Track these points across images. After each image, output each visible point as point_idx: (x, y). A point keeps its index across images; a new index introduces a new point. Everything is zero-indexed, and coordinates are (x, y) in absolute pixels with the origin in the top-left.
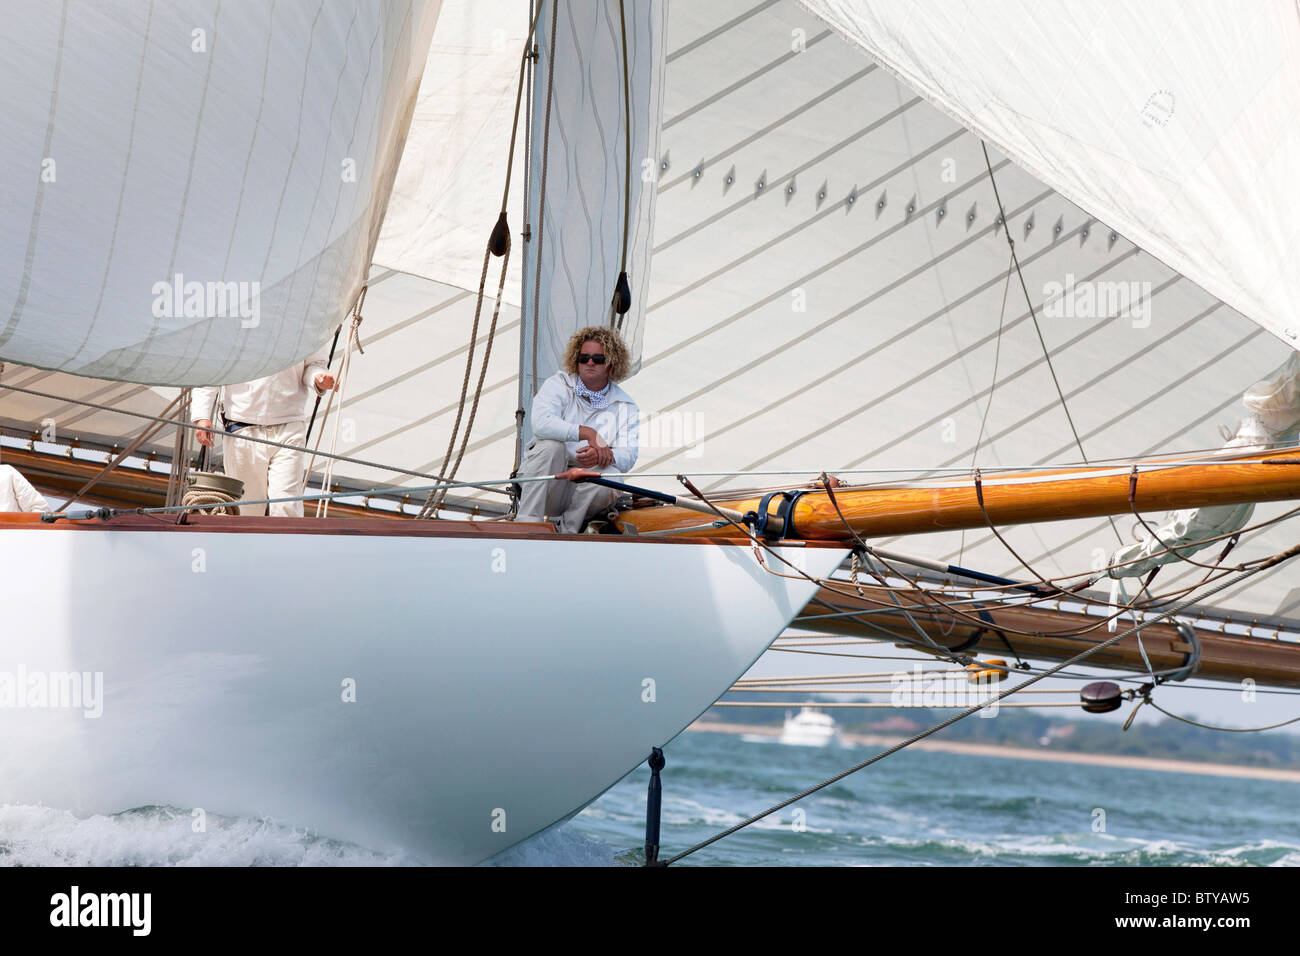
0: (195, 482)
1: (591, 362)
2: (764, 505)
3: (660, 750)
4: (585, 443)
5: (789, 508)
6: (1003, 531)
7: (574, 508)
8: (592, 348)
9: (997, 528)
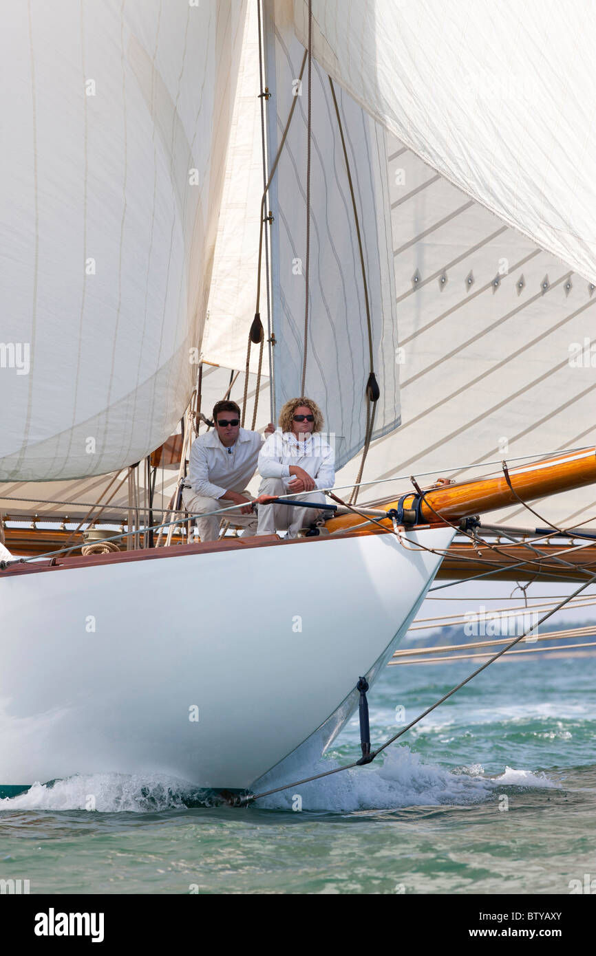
0: (88, 536)
1: (306, 420)
2: (401, 503)
3: (364, 678)
4: (294, 477)
5: (418, 504)
6: (532, 504)
7: (295, 522)
8: (302, 411)
9: (527, 503)
